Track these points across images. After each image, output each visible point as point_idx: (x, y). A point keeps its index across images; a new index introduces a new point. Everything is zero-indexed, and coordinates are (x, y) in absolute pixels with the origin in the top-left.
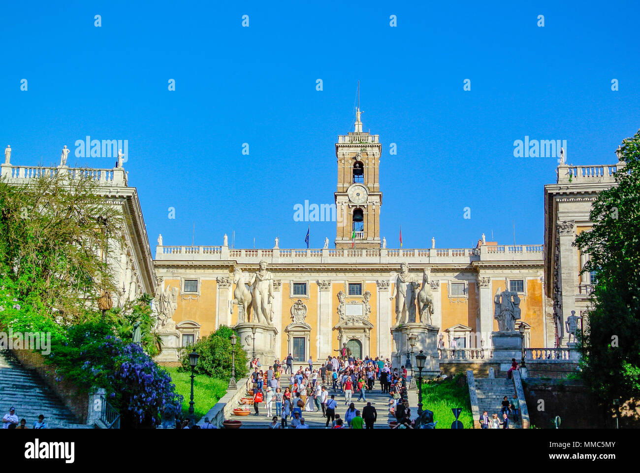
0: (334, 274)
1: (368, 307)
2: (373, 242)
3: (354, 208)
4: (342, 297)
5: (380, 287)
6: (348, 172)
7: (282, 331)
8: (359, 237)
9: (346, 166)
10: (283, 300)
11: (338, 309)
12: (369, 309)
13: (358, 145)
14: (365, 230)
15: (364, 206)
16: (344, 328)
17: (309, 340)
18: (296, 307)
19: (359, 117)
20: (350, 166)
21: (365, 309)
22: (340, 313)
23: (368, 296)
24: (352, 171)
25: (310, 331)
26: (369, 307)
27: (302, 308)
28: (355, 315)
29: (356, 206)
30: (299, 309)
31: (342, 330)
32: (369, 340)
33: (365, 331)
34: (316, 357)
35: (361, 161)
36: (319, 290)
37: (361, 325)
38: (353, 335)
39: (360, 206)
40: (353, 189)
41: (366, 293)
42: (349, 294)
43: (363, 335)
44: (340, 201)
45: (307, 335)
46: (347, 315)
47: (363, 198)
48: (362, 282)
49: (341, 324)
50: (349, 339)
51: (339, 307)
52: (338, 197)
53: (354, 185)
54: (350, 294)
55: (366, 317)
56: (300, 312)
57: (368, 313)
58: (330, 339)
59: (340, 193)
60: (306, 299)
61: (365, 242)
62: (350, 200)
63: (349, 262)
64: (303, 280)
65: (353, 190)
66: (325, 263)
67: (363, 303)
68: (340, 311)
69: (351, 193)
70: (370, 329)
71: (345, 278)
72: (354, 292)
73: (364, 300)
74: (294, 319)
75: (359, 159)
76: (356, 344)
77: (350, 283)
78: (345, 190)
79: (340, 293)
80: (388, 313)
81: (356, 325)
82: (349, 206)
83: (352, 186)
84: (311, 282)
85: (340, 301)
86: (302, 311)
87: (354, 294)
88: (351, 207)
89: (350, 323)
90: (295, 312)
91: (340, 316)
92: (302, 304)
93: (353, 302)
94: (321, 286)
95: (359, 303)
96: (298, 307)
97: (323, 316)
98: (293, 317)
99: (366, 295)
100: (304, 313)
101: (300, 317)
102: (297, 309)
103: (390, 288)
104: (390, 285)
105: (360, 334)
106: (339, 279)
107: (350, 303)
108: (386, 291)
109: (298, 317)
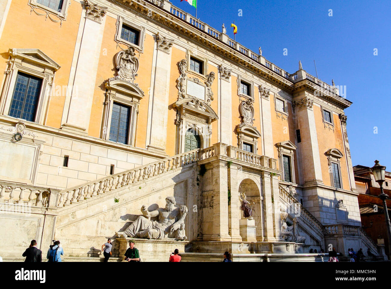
1: (211, 92)
4: (184, 67)
5: (222, 74)
7: (96, 85)
10: (104, 37)
11: (177, 81)
12: (211, 95)
16: (186, 110)
17: (138, 113)
18: (124, 56)
21: (207, 93)
22: (179, 88)
23: (212, 79)
25: (139, 98)
27: (132, 60)
28: (197, 97)
30: (128, 61)
31: (184, 111)
33: (207, 122)
34: (145, 142)
36: (155, 48)
37: (205, 112)
38: (195, 122)
41: (210, 74)
42: (191, 68)
43: (205, 126)
45: (136, 103)
46: (188, 94)
48: (205, 61)
51: (179, 80)
55: (208, 104)
56: (129, 65)
57: (210, 99)
58: (166, 121)
60: (140, 52)
64: (137, 25)
67: (205, 85)
68: (181, 86)
70: (212, 121)
71: (187, 47)
73: (207, 83)
74: (119, 73)
77: (192, 55)
79: (183, 62)
81: (200, 110)
84: (147, 32)
85: (180, 73)
86: (132, 66)
87: (196, 71)
89: (192, 105)
90: (122, 63)
91: (180, 91)
92: (135, 54)
93: (196, 79)
94: (160, 44)
95: (201, 84)
96: (127, 57)
97: (158, 84)
98: (118, 70)
99: (211, 77)
100: (134, 69)
101: (128, 73)
102: (125, 60)
103: (231, 80)
104: (231, 76)
105: (201, 125)
106: (181, 44)
107: (192, 80)
108: (228, 82)
109: (126, 72)
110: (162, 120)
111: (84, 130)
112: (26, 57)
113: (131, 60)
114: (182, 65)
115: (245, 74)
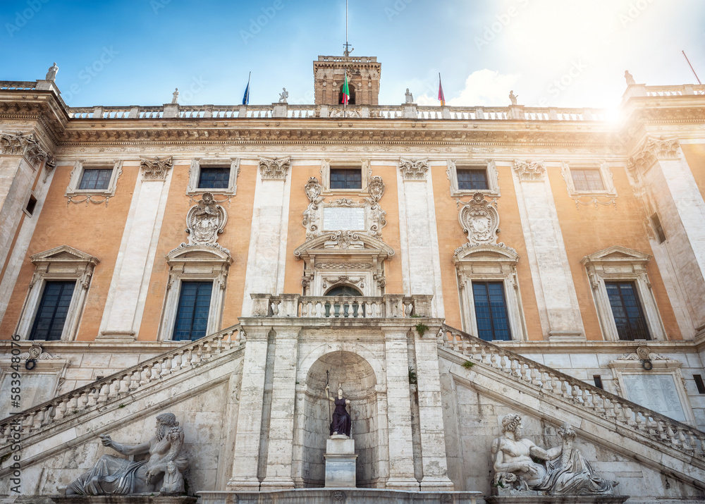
0: (297, 148)
1: (378, 213)
4: (313, 190)
9: (328, 89)
11: (302, 217)
12: (381, 216)
16: (317, 256)
17: (223, 288)
20: (334, 88)
21: (370, 216)
22: (307, 226)
23: (377, 190)
24: (337, 94)
25: (226, 265)
26: (381, 212)
28: (345, 229)
30: (205, 216)
31: (312, 260)
32: (383, 288)
33: (371, 266)
35: (352, 84)
36: (260, 178)
37: (362, 249)
38: (342, 273)
41: (372, 182)
42: (331, 186)
43: (368, 274)
45: (219, 273)
46: (325, 229)
48: (364, 165)
49: (310, 248)
50: (329, 286)
54: (333, 186)
55: (374, 233)
56: (205, 223)
57: (378, 223)
60: (226, 195)
67: (365, 204)
68: (309, 222)
70: (386, 259)
71: (322, 156)
72: (343, 183)
73: (369, 199)
77: (333, 165)
79: (312, 183)
81: (350, 248)
84: (243, 162)
85: (308, 200)
87: (344, 187)
89: (333, 246)
91: (308, 231)
93: (341, 201)
94: (265, 171)
95: (355, 205)
99: (374, 186)
101: (206, 233)
103: (429, 175)
104: (430, 169)
105: (358, 273)
106: (308, 156)
107: (333, 205)
108: (421, 181)
109: (201, 233)
110: (272, 287)
111: (133, 335)
112: (50, 260)
113: (209, 213)
114: (309, 188)
115: (465, 153)
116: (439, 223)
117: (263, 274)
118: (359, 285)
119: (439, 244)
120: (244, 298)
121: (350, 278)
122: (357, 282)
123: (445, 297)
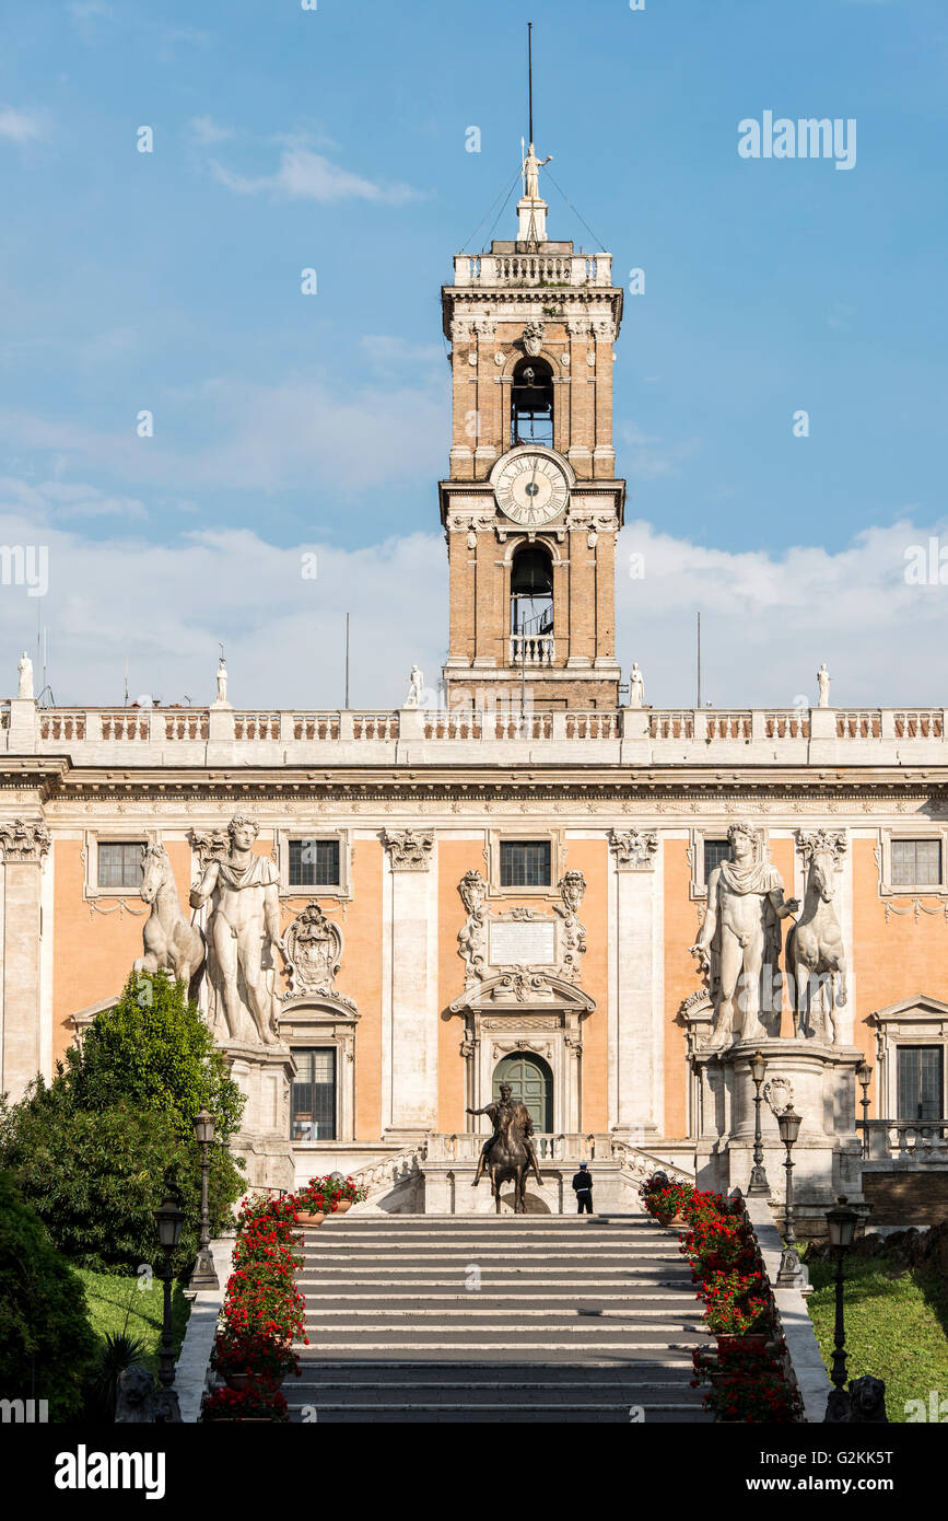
0: (446, 806)
1: (575, 931)
2: (589, 675)
3: (516, 542)
4: (474, 893)
5: (623, 855)
6: (491, 400)
8: (536, 657)
9: (484, 379)
11: (459, 939)
12: (579, 937)
13: (532, 293)
14: (560, 629)
15: (554, 534)
16: (485, 1013)
17: (352, 1058)
18: (302, 933)
19: (534, 180)
20: (498, 373)
21: (562, 937)
22: (467, 955)
23: (575, 892)
24: (507, 395)
25: (353, 1024)
26: (579, 931)
27: (323, 935)
28: (524, 962)
29: (525, 534)
30: (313, 941)
31: (478, 1019)
32: (579, 1057)
33: (563, 1025)
34: (379, 1122)
35: (544, 356)
36: (387, 867)
37: (550, 1000)
38: (520, 1036)
39: (539, 534)
40: (512, 470)
41: (567, 879)
42: (503, 884)
43: (558, 1037)
44: (463, 515)
45: (343, 1037)
46: (494, 961)
47: (552, 502)
48: (553, 837)
49: (474, 997)
50: (502, 1055)
51: (466, 933)
52: (454, 501)
53: (518, 451)
54: (506, 882)
55: (568, 969)
56: (314, 952)
57: (574, 953)
58: (432, 1055)
59: (463, 482)
60: (342, 900)
61: (558, 675)
62: (499, 513)
63: (502, 762)
64: (327, 829)
65: (510, 476)
66: (413, 761)
67: (556, 916)
68: (470, 949)
69: (504, 483)
70: (584, 1014)
71: (487, 822)
72: (522, 876)
73: (561, 906)
74: (293, 979)
75: (535, 348)
76: (533, 1071)
77: (505, 839)
78: (481, 471)
79: (469, 880)
80: (650, 955)
81: (532, 999)
82: (497, 534)
83: (508, 457)
84: (358, 836)
85: (467, 910)
86: (327, 949)
87: (522, 883)
88: (503, 537)
89: (507, 994)
90: (297, 950)
91: (469, 965)
92: (324, 919)
93: (517, 914)
94: (396, 854)
95: (541, 918)
96: (309, 932)
97: (403, 966)
98: (290, 972)
99: (569, 885)
100: (331, 954)
101: (316, 971)
102: (305, 941)
103: (658, 859)
104: (660, 848)
105: (545, 1035)
106: (462, 824)
107: (505, 918)
108: (644, 872)
109: (310, 970)
110: (421, 1057)
113: (320, 935)
114: (467, 888)
115: (723, 815)
116: (670, 947)
117: (406, 1037)
118: (543, 1054)
119: (665, 985)
120: (383, 1074)
121: (532, 1044)
122: (542, 1049)
123: (667, 1071)
